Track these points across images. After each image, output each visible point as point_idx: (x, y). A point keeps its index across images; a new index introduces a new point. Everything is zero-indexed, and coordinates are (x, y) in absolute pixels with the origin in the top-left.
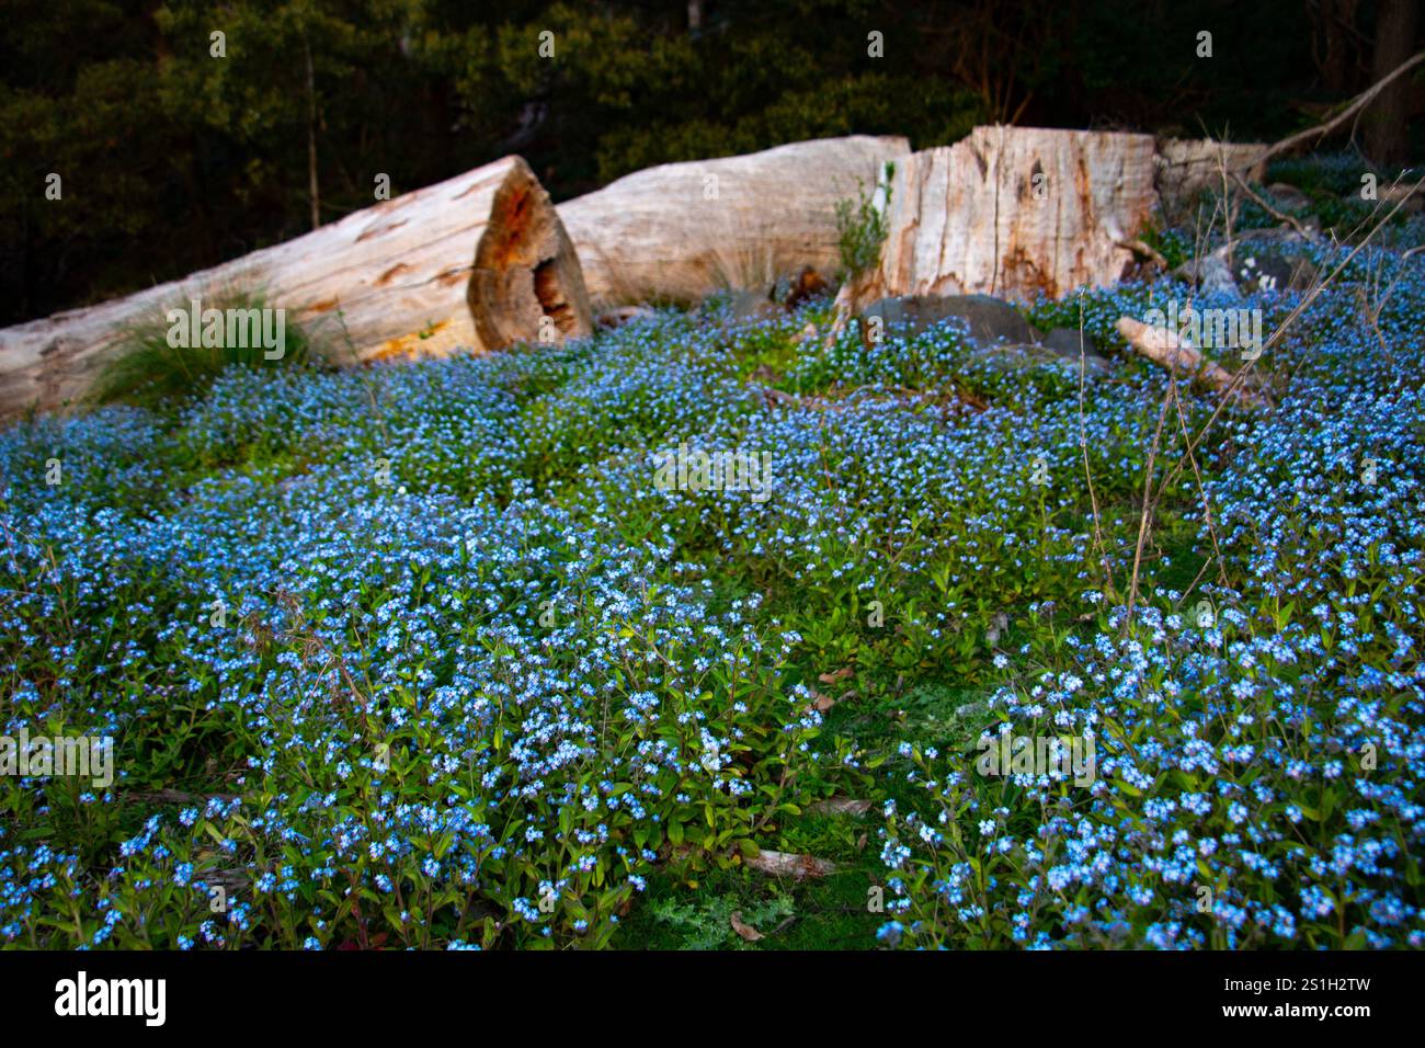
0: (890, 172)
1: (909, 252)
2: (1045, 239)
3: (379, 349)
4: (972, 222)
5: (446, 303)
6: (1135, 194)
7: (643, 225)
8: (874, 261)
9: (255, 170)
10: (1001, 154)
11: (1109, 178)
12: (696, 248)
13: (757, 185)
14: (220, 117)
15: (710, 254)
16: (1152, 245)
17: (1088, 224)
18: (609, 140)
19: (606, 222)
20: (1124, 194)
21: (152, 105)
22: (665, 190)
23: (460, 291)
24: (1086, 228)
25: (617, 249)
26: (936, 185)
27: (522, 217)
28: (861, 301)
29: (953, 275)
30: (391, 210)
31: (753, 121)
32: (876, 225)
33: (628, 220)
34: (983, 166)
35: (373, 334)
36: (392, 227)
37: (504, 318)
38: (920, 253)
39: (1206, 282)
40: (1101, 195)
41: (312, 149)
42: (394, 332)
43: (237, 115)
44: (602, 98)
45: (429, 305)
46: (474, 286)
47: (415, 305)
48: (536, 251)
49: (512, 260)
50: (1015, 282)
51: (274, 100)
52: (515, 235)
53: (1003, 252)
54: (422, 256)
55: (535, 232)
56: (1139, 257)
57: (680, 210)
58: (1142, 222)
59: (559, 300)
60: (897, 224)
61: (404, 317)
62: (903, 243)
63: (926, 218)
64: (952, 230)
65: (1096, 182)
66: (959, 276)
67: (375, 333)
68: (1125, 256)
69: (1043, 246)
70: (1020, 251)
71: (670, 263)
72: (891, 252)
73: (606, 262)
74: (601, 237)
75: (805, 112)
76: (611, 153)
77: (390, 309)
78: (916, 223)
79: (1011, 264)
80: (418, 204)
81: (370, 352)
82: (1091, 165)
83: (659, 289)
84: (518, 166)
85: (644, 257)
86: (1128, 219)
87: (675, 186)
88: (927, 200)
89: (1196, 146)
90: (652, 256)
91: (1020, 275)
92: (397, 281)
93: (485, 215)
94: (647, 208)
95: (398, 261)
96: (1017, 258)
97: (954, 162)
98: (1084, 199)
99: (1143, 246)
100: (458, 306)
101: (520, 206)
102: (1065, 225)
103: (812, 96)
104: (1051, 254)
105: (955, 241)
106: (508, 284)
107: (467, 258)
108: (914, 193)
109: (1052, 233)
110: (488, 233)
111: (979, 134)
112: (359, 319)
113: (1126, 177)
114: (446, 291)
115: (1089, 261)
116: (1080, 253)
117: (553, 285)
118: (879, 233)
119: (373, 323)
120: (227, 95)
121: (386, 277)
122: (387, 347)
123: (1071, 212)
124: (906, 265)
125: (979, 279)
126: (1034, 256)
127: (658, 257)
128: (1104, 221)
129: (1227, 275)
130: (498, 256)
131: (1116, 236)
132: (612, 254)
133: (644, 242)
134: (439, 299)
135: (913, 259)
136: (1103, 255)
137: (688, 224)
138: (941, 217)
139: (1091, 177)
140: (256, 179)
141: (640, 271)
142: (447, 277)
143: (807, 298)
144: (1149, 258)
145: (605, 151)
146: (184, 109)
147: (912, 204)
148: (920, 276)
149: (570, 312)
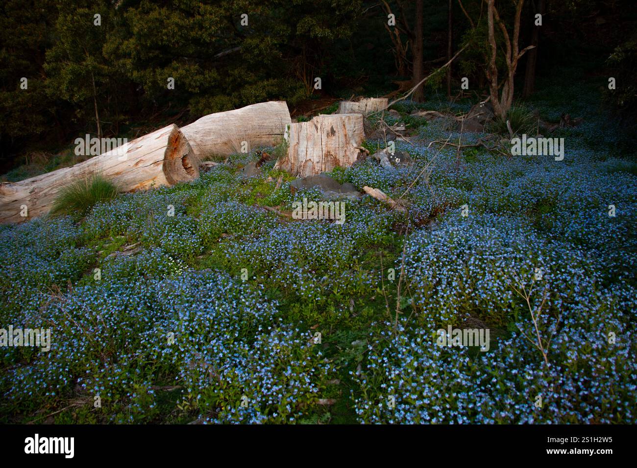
0: (289, 128)
1: (297, 152)
2: (336, 148)
3: (136, 186)
4: (315, 144)
5: (156, 171)
6: (359, 132)
7: (208, 133)
8: (286, 154)
9: (78, 113)
10: (322, 124)
11: (352, 129)
12: (224, 139)
13: (242, 118)
14: (66, 97)
15: (230, 141)
16: (365, 147)
17: (347, 143)
18: (191, 101)
19: (197, 133)
20: (356, 132)
21: (42, 92)
22: (214, 122)
23: (161, 167)
24: (347, 144)
25: (201, 141)
26: (303, 134)
27: (177, 143)
28: (283, 166)
29: (310, 160)
30: (136, 143)
31: (236, 94)
32: (286, 143)
33: (204, 132)
34: (317, 128)
35: (134, 182)
36: (137, 148)
37: (174, 174)
38: (300, 153)
39: (382, 161)
40: (350, 134)
41: (96, 104)
42: (140, 180)
43: (72, 96)
44: (190, 90)
45: (151, 172)
46: (164, 165)
47: (147, 172)
48: (182, 153)
49: (175, 156)
50: (328, 161)
51: (84, 91)
52: (175, 149)
53: (324, 153)
54: (148, 157)
55: (181, 147)
56: (362, 151)
57: (219, 127)
58: (361, 139)
59: (189, 166)
60: (292, 143)
61: (143, 176)
62: (294, 149)
63: (301, 142)
64: (309, 147)
65: (348, 130)
66: (312, 160)
67: (134, 181)
68: (358, 151)
69: (335, 150)
70: (329, 152)
71: (217, 144)
72: (291, 151)
73: (198, 145)
74: (196, 137)
75: (253, 92)
76: (193, 105)
77: (139, 173)
78: (298, 143)
79: (327, 156)
80: (145, 141)
81: (133, 187)
82: (347, 126)
83: (215, 153)
84: (175, 128)
85: (209, 143)
86: (358, 139)
87: (217, 120)
88: (301, 138)
89: (369, 100)
90: (212, 143)
91: (329, 159)
92: (140, 165)
93: (166, 144)
94: (209, 127)
95: (140, 159)
96: (328, 154)
97: (308, 127)
98: (346, 135)
99: (363, 148)
100: (160, 172)
101: (176, 140)
102: (341, 143)
103: (254, 86)
104: (338, 152)
105: (310, 150)
106: (175, 163)
107: (162, 157)
108: (297, 135)
109: (337, 146)
110: (167, 149)
111: (315, 118)
112: (129, 177)
113: (356, 128)
114: (156, 167)
115: (348, 153)
116: (346, 151)
117: (187, 161)
118: (287, 146)
119: (134, 178)
120: (68, 90)
121: (137, 164)
122: (139, 185)
123: (342, 139)
124: (296, 156)
125: (318, 161)
126: (333, 153)
127: (214, 142)
128: (351, 141)
129: (387, 159)
130: (171, 155)
131: (355, 145)
132: (200, 143)
133: (209, 138)
134: (154, 170)
135: (298, 155)
136: (352, 151)
137: (222, 131)
138: (305, 143)
139: (347, 129)
140: (79, 116)
141: (208, 147)
142: (156, 163)
143: (265, 162)
144: (364, 151)
145: (191, 104)
146: (54, 94)
147: (296, 138)
148: (300, 160)
149: (193, 169)
